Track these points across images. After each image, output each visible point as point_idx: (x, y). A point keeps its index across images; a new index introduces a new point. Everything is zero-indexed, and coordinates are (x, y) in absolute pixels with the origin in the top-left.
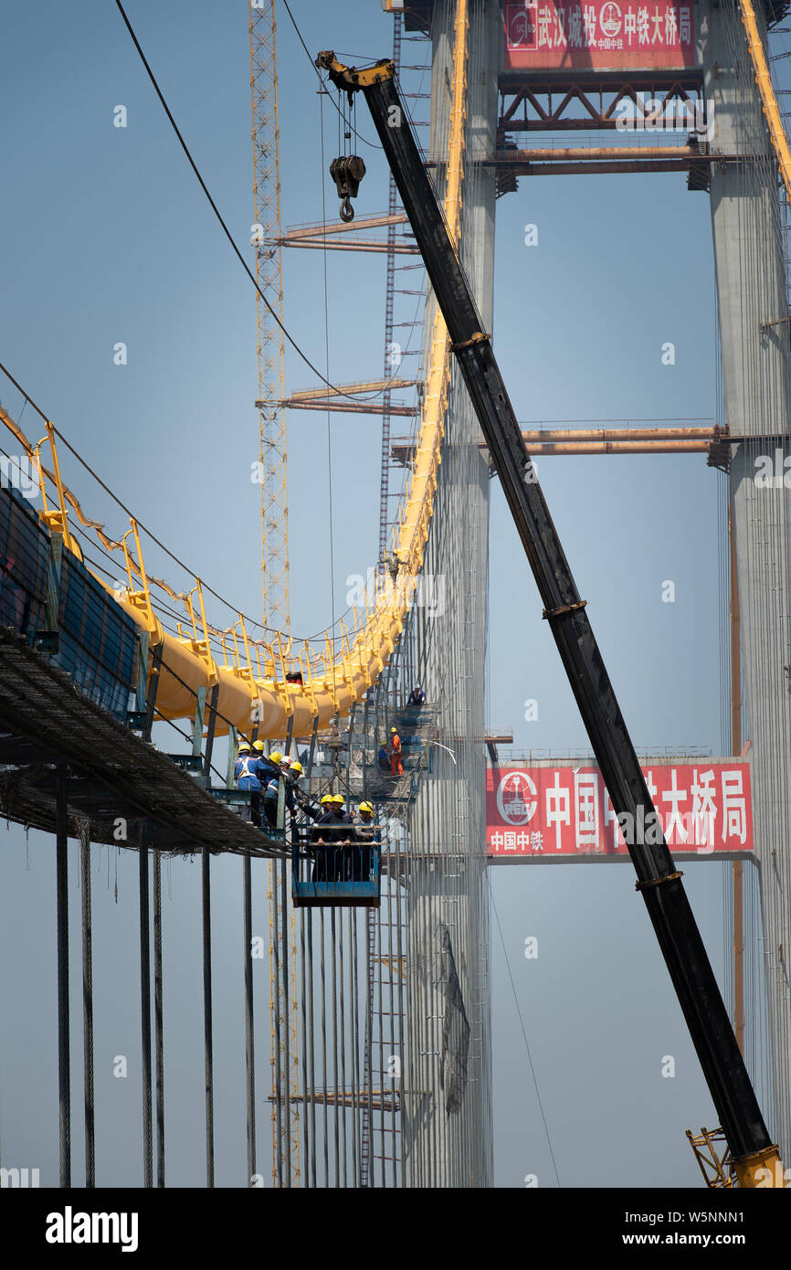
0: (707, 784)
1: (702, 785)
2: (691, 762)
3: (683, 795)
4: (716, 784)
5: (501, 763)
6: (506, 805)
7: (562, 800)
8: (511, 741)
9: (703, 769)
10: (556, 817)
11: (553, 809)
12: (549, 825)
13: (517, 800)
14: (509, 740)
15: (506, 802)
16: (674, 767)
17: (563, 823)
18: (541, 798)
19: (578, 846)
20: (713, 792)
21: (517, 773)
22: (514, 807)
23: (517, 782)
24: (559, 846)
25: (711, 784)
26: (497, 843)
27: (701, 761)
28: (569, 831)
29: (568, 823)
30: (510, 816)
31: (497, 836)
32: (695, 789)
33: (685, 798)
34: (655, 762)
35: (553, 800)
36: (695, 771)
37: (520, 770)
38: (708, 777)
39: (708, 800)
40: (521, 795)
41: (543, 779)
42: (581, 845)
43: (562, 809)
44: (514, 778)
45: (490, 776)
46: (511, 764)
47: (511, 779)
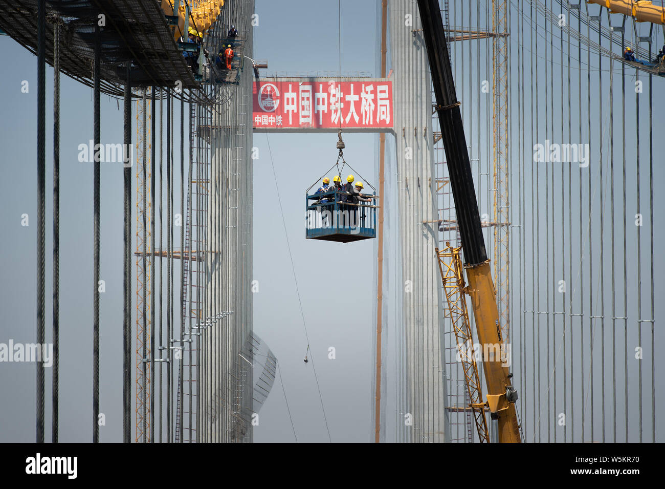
0: (369, 92)
1: (367, 93)
2: (362, 80)
3: (356, 98)
4: (374, 92)
5: (261, 79)
6: (263, 101)
7: (293, 99)
8: (266, 67)
9: (367, 84)
10: (290, 108)
11: (288, 104)
12: (285, 112)
13: (269, 98)
14: (265, 67)
15: (263, 99)
16: (353, 83)
17: (293, 111)
18: (281, 98)
19: (300, 123)
20: (372, 96)
21: (269, 84)
22: (267, 102)
23: (269, 89)
24: (291, 123)
25: (372, 92)
26: (258, 121)
27: (366, 80)
28: (296, 116)
29: (296, 111)
30: (265, 107)
31: (258, 118)
32: (363, 95)
33: (358, 100)
34: (342, 80)
35: (288, 99)
36: (363, 85)
37: (271, 83)
38: (370, 88)
39: (370, 101)
40: (271, 96)
41: (283, 87)
42: (302, 123)
43: (293, 103)
44: (268, 87)
45: (255, 86)
46: (266, 79)
47: (266, 88)
